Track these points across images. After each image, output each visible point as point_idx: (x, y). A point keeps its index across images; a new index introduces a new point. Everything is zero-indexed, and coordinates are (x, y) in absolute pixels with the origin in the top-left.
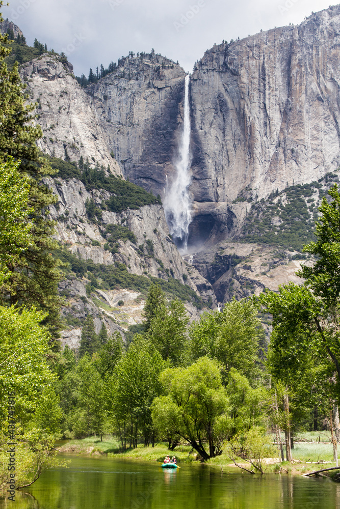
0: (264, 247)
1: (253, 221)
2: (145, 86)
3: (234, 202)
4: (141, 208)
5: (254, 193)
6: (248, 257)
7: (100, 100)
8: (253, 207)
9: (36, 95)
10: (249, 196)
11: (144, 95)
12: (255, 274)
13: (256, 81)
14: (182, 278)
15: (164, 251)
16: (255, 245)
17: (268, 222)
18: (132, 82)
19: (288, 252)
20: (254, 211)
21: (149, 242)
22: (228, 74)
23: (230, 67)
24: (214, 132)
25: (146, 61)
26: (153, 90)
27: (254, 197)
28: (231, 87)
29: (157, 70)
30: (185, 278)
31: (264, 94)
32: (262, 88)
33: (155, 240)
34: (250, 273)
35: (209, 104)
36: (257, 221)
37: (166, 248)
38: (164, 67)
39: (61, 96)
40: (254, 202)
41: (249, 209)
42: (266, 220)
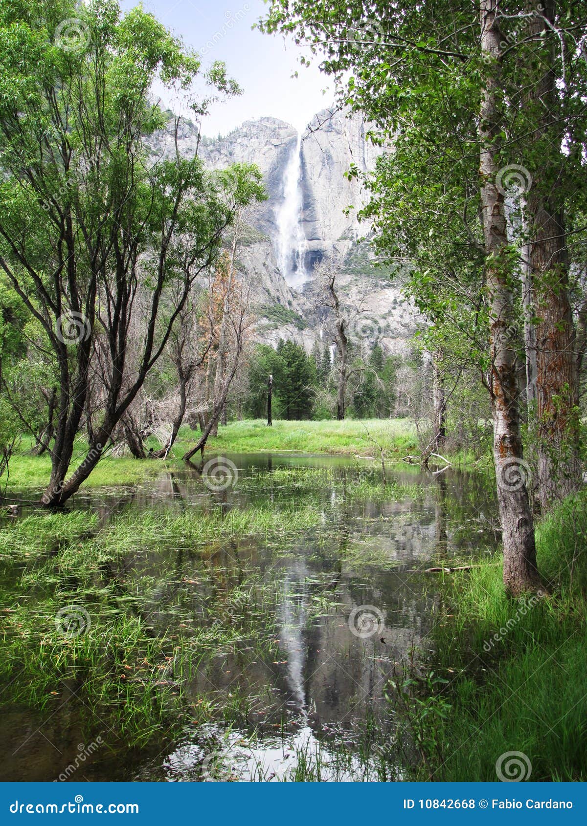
0: (361, 277)
1: (353, 256)
2: (264, 144)
3: (338, 240)
4: (252, 246)
5: (355, 232)
6: (347, 286)
7: (226, 155)
8: (354, 244)
9: (166, 153)
10: (350, 235)
11: (263, 151)
12: (351, 300)
13: (356, 139)
14: (287, 304)
15: (272, 281)
16: (354, 276)
17: (365, 257)
18: (253, 140)
19: (381, 282)
20: (354, 248)
21: (258, 274)
22: (334, 133)
23: (334, 126)
24: (322, 181)
25: (265, 123)
26: (271, 146)
27: (354, 236)
28: (335, 143)
29: (274, 130)
30: (290, 304)
31: (364, 149)
32: (361, 145)
33: (264, 272)
34: (348, 299)
35: (318, 158)
36: (356, 256)
37: (274, 279)
38: (280, 128)
39: (187, 153)
40: (355, 240)
41: (350, 246)
42: (363, 255)
